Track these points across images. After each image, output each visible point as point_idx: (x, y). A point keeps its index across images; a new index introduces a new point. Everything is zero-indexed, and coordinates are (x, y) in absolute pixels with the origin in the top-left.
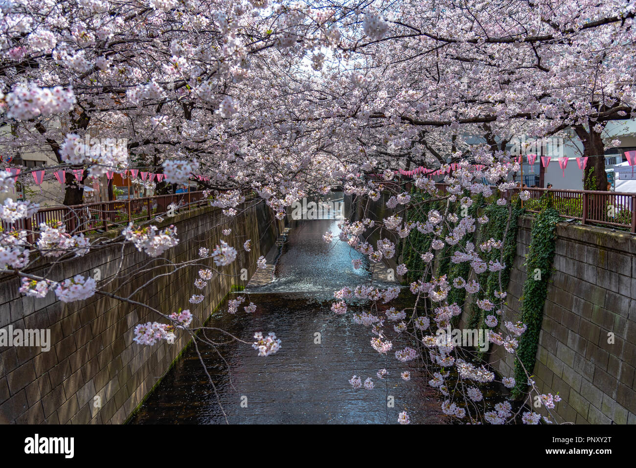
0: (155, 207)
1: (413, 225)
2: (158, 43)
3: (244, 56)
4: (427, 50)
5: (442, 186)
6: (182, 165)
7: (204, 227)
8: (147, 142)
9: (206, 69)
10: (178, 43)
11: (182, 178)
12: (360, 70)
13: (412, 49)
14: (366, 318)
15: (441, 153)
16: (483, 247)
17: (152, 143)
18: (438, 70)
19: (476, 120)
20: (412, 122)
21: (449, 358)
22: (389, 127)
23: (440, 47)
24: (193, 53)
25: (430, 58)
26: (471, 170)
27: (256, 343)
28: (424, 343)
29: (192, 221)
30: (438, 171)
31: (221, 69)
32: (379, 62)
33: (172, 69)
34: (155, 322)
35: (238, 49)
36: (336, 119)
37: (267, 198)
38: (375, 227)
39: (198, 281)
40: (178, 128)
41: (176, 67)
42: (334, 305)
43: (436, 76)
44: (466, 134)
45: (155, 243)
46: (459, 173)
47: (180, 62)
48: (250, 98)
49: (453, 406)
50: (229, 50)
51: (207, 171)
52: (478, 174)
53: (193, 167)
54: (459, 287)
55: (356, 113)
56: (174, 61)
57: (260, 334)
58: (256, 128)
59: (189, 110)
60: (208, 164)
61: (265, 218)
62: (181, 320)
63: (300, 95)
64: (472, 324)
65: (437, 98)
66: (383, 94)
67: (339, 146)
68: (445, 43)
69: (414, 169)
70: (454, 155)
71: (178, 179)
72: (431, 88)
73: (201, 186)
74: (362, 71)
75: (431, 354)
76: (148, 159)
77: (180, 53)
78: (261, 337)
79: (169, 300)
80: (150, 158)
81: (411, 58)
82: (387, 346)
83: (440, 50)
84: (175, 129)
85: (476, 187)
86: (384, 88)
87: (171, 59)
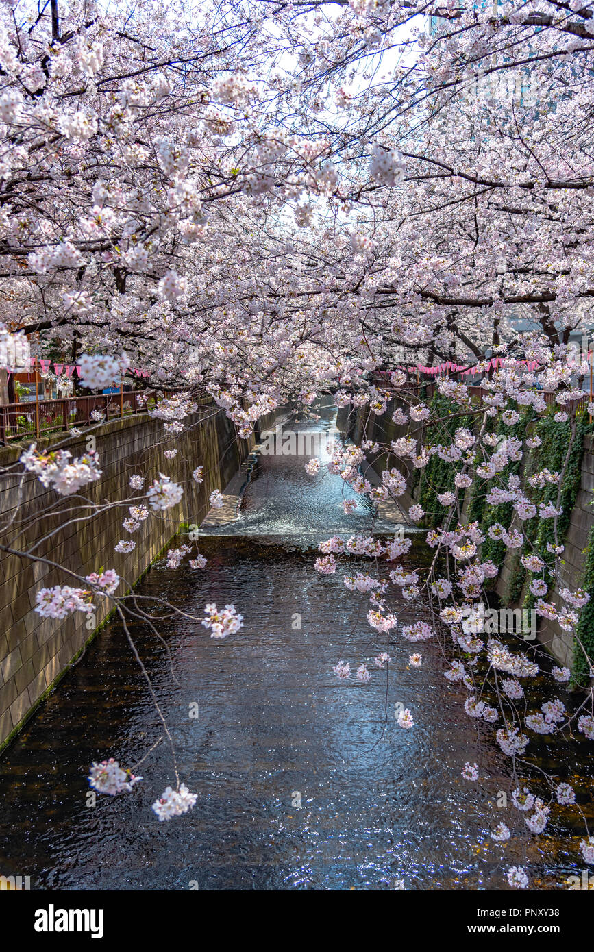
0: (73, 412)
1: (433, 450)
2: (79, 182)
3: (197, 207)
4: (461, 197)
5: (476, 391)
6: (106, 362)
7: (143, 443)
8: (63, 322)
9: (145, 222)
10: (103, 186)
11: (106, 381)
12: (365, 224)
13: (440, 195)
14: (364, 582)
15: (477, 344)
16: (533, 481)
17: (70, 323)
18: (476, 226)
19: (529, 299)
20: (437, 300)
21: (477, 641)
22: (404, 307)
23: (480, 193)
24: (124, 201)
25: (465, 208)
26: (520, 372)
27: (207, 619)
28: (443, 619)
29: (125, 433)
30: (473, 369)
31: (165, 224)
32: (393, 213)
33: (92, 225)
34: (67, 587)
35: (189, 197)
36: (330, 295)
37: (228, 408)
38: (380, 451)
39: (128, 521)
40: (107, 302)
41: (98, 222)
42: (318, 561)
43: (474, 234)
44: (513, 317)
45: (68, 476)
46: (502, 375)
47: (103, 215)
48: (209, 262)
49: (481, 705)
50: (176, 197)
51: (147, 363)
52: (529, 378)
53: (122, 364)
54: (497, 538)
55: (358, 286)
56: (96, 213)
57: (214, 606)
58: (216, 306)
59: (123, 277)
60: (149, 354)
61: (228, 430)
62: (103, 585)
63: (279, 259)
64: (515, 584)
65: (473, 266)
66: (395, 262)
67: (332, 333)
68: (487, 187)
69: (439, 365)
70: (497, 349)
71: (100, 382)
72: (466, 251)
73: (138, 385)
74: (368, 225)
75: (452, 632)
76: (64, 345)
77: (105, 202)
78: (215, 611)
79: (92, 544)
80: (67, 344)
81: (439, 208)
82: (389, 623)
83: (479, 197)
84: (103, 303)
85: (524, 397)
86: (399, 251)
87: (92, 211)
